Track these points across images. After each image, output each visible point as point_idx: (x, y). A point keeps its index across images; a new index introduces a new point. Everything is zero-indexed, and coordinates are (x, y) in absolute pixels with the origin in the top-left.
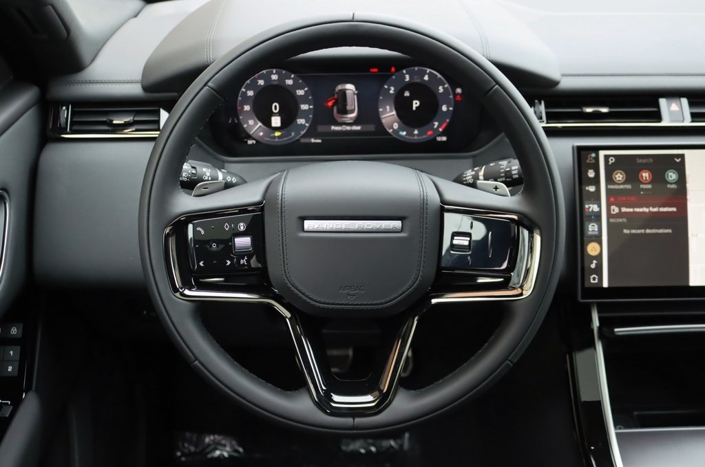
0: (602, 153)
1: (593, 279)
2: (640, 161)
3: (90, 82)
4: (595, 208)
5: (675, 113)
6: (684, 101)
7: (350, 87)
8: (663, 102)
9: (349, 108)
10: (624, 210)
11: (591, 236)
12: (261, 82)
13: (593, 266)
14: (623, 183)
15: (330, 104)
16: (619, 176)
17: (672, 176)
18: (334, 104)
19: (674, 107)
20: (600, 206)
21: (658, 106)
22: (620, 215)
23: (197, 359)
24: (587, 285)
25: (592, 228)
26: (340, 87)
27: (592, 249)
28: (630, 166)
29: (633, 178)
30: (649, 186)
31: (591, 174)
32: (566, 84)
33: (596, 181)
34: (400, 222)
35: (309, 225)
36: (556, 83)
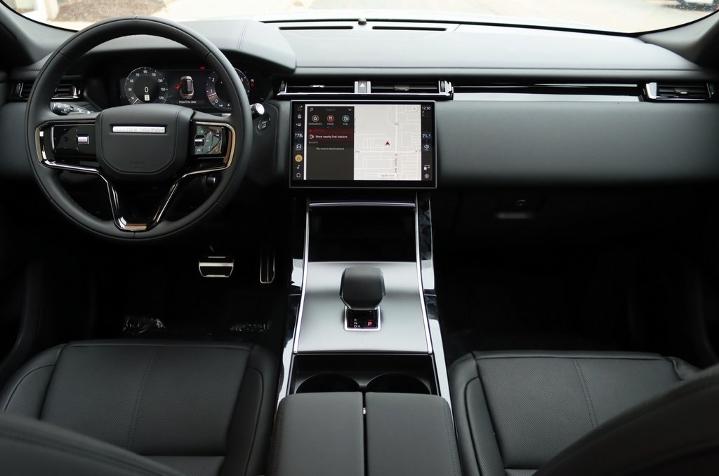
0: (306, 106)
1: (298, 176)
2: (327, 110)
3: (35, 70)
4: (301, 135)
5: (362, 88)
6: (369, 83)
7: (189, 77)
8: (356, 83)
9: (189, 90)
10: (317, 137)
11: (298, 151)
12: (138, 74)
13: (298, 168)
14: (318, 122)
15: (178, 88)
16: (315, 118)
17: (346, 118)
18: (180, 88)
19: (363, 85)
20: (303, 135)
21: (354, 85)
22: (315, 139)
23: (52, 198)
24: (294, 179)
25: (298, 147)
26: (183, 78)
27: (298, 158)
28: (322, 112)
29: (323, 119)
30: (333, 124)
31: (299, 117)
32: (299, 71)
33: (302, 121)
34: (164, 128)
35: (116, 129)
36: (293, 71)
